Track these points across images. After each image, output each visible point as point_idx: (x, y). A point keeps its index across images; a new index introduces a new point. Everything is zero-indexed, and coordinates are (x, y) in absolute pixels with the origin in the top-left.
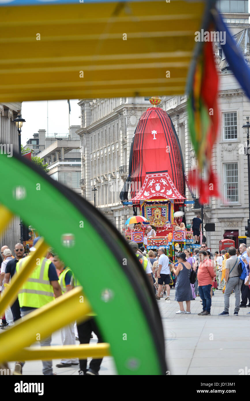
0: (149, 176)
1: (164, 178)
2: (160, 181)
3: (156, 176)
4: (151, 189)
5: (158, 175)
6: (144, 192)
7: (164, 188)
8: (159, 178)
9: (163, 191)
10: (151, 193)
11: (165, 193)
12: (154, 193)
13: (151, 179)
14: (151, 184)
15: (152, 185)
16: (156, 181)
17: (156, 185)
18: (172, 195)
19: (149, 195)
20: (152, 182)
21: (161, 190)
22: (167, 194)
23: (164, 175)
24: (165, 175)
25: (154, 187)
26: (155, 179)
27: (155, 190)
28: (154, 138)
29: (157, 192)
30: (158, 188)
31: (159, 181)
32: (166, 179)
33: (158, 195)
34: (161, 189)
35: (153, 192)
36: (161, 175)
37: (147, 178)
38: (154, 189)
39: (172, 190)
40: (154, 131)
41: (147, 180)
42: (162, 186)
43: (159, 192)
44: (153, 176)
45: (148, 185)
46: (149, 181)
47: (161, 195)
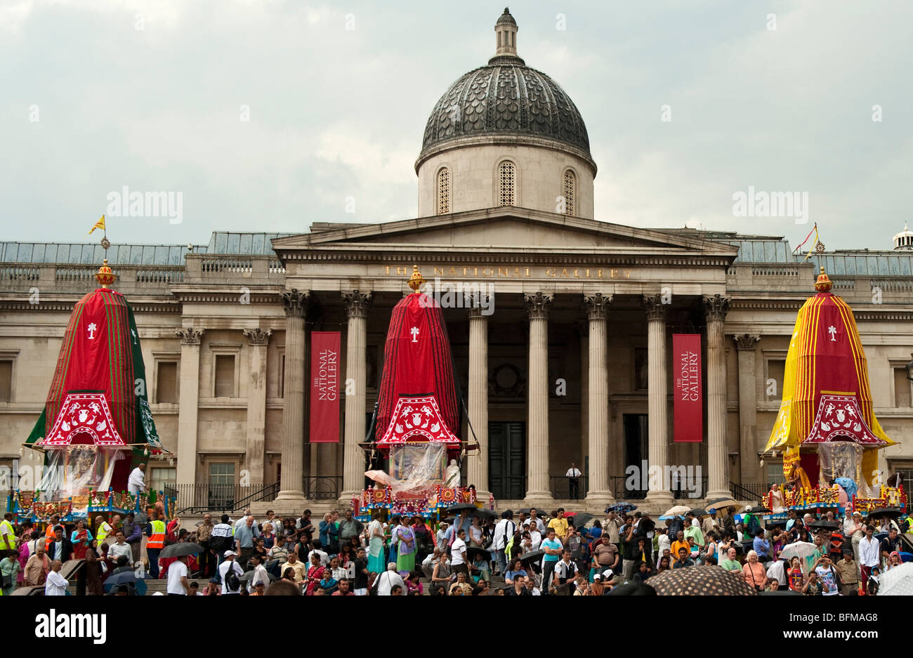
0: (404, 401)
1: (429, 405)
2: (421, 410)
3: (414, 401)
4: (406, 421)
5: (419, 400)
6: (395, 426)
7: (428, 421)
8: (420, 406)
9: (425, 426)
10: (406, 430)
11: (428, 429)
12: (411, 429)
13: (407, 405)
14: (406, 413)
15: (407, 415)
16: (414, 409)
17: (414, 416)
18: (438, 433)
19: (402, 432)
20: (408, 410)
21: (422, 424)
22: (432, 430)
23: (427, 400)
24: (429, 400)
25: (410, 418)
26: (414, 406)
27: (412, 424)
28: (413, 339)
29: (415, 427)
30: (417, 420)
31: (419, 409)
32: (431, 407)
33: (417, 432)
34: (423, 422)
35: (409, 426)
36: (424, 400)
37: (400, 403)
38: (411, 422)
39: (440, 425)
40: (415, 328)
41: (400, 406)
42: (424, 417)
43: (419, 427)
44: (409, 401)
45: (401, 413)
46: (402, 408)
47: (422, 433)
